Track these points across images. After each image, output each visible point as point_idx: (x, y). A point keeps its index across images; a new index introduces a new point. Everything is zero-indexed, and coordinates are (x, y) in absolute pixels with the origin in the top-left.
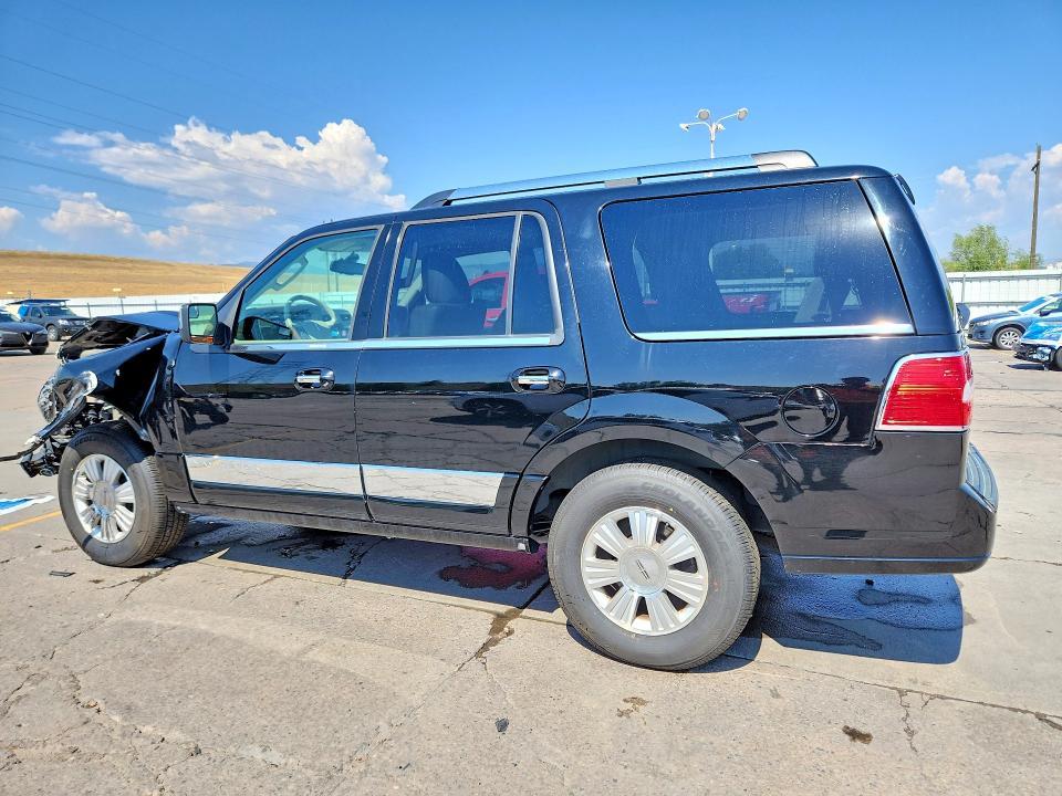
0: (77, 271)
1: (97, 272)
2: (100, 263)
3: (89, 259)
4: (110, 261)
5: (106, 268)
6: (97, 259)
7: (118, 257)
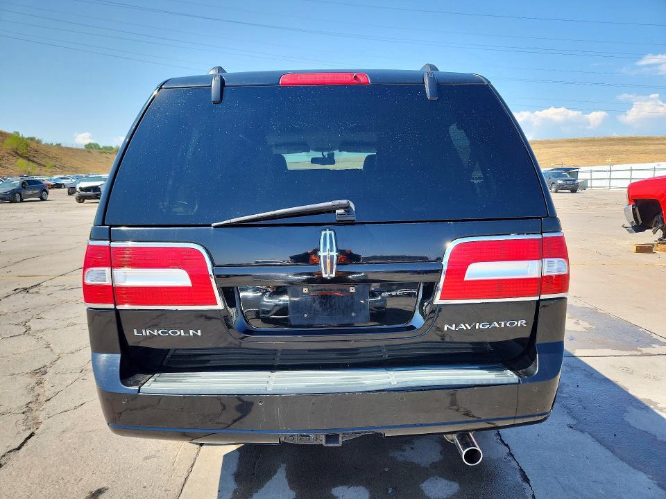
0: (629, 147)
1: (642, 147)
2: (646, 142)
3: (640, 139)
4: (653, 140)
5: (649, 144)
6: (644, 139)
7: (659, 136)
